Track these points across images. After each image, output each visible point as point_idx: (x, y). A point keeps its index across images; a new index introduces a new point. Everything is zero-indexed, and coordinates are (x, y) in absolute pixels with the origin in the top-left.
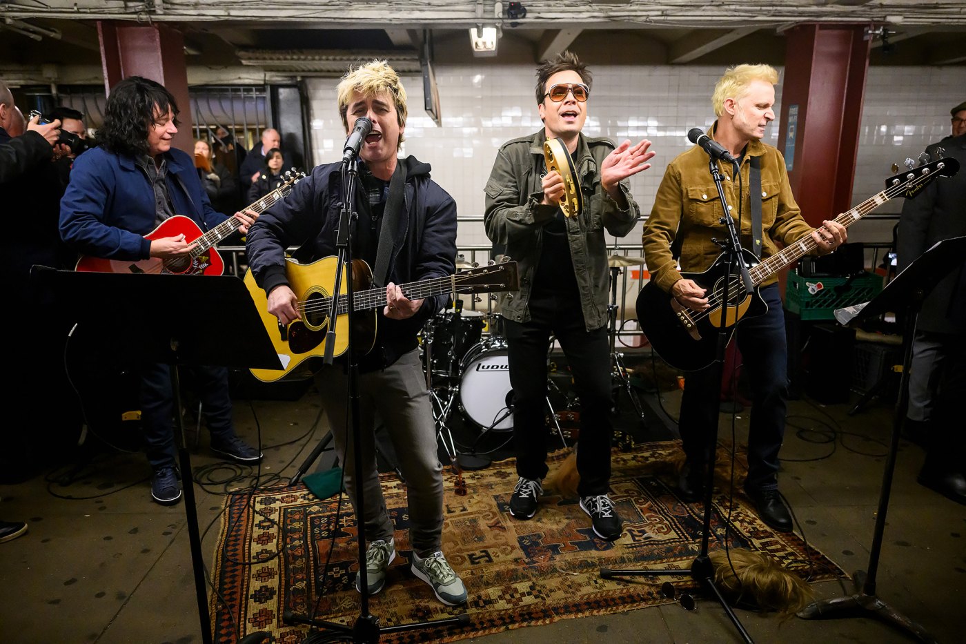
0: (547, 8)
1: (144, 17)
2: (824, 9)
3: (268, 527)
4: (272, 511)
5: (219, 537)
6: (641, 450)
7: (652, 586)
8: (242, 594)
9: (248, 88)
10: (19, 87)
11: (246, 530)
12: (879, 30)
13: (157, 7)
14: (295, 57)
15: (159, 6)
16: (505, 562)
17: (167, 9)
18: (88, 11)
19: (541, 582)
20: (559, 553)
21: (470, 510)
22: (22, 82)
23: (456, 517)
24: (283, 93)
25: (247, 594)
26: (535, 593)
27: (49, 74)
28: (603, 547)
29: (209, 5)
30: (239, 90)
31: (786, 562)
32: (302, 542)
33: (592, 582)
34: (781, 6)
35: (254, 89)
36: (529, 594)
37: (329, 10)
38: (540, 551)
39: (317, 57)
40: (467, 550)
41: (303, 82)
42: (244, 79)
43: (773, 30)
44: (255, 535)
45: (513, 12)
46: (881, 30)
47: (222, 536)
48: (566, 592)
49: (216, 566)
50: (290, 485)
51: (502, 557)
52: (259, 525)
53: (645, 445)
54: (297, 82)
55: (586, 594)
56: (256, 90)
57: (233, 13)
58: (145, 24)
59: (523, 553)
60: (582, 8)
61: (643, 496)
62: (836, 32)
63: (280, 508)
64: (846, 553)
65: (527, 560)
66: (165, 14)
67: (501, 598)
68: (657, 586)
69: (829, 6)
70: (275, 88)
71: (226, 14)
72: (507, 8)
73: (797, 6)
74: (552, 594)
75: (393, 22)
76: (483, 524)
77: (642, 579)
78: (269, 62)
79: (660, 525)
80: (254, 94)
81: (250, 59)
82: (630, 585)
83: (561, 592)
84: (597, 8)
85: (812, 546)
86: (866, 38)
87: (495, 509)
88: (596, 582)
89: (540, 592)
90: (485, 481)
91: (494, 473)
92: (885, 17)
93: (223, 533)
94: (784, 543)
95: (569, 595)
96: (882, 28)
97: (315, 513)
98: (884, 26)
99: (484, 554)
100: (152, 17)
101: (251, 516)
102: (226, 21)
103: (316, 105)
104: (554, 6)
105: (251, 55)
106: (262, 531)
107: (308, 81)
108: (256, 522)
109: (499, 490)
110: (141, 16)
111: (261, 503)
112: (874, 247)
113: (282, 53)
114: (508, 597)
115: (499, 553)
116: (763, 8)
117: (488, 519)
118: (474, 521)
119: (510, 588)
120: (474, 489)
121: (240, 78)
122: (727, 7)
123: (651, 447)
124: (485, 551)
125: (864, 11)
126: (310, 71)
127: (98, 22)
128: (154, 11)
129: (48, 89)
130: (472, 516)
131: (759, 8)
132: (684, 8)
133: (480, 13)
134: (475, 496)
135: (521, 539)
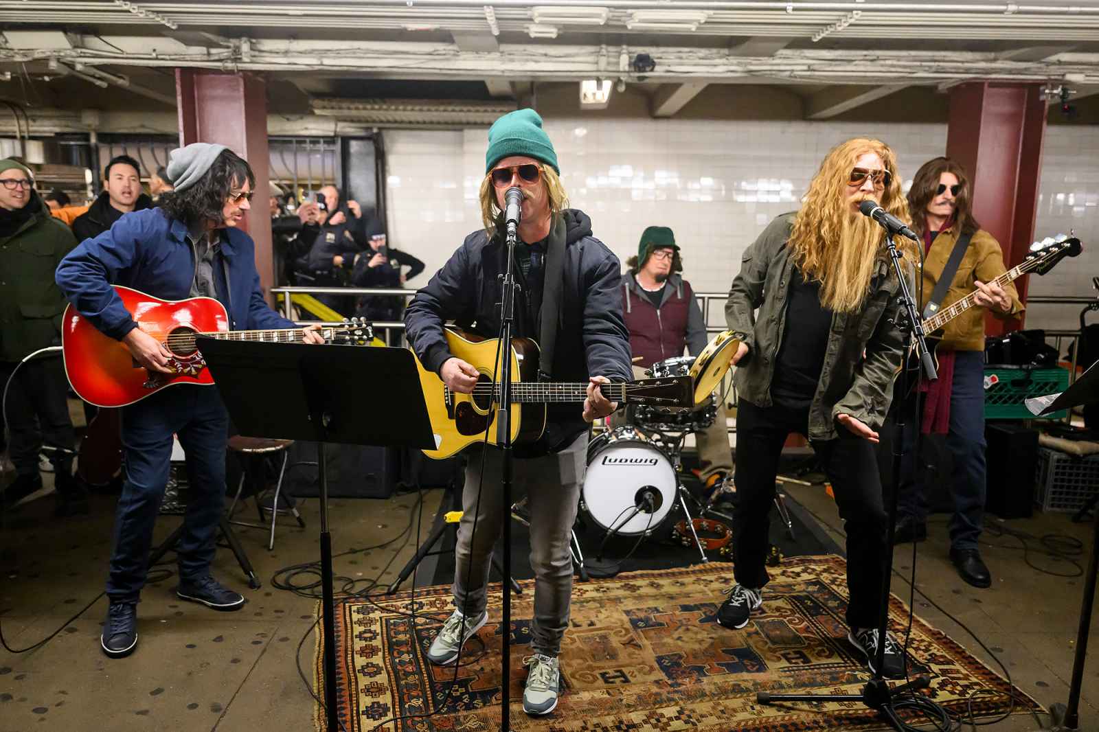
0: (678, 61)
1: (230, 65)
2: (994, 65)
3: (371, 639)
4: (371, 621)
5: (317, 648)
6: (790, 564)
7: (818, 713)
8: (352, 710)
9: (315, 140)
10: (52, 135)
11: (346, 641)
12: (1057, 89)
13: (243, 54)
14: (377, 107)
15: (246, 53)
16: (644, 683)
17: (254, 56)
18: (167, 57)
19: (690, 706)
20: (705, 675)
21: (598, 626)
22: (57, 130)
23: (583, 632)
24: (354, 146)
25: (358, 711)
26: (684, 717)
27: (90, 121)
28: (755, 669)
29: (301, 53)
30: (305, 142)
31: (971, 692)
32: (411, 656)
33: (748, 708)
34: (944, 61)
35: (322, 140)
36: (677, 718)
37: (435, 60)
38: (683, 672)
39: (401, 107)
40: (599, 668)
41: (379, 135)
42: (311, 129)
43: (935, 87)
44: (357, 648)
45: (641, 65)
46: (1060, 89)
47: (319, 646)
48: (719, 717)
49: (318, 678)
50: (389, 594)
51: (640, 678)
52: (360, 636)
53: (795, 559)
54: (373, 134)
55: (743, 721)
56: (325, 142)
57: (326, 61)
58: (231, 72)
59: (664, 674)
60: (718, 61)
61: (797, 615)
62: (1008, 91)
63: (381, 618)
64: (1039, 684)
65: (669, 682)
66: (252, 62)
67: (645, 722)
68: (824, 713)
69: (999, 62)
70: (346, 140)
71: (319, 63)
72: (633, 60)
73: (963, 62)
74: (704, 719)
75: (506, 74)
76: (615, 641)
77: (805, 707)
78: (346, 112)
79: (820, 648)
80: (321, 146)
81: (324, 108)
82: (793, 712)
83: (714, 717)
84: (735, 62)
85: (1000, 676)
86: (1042, 98)
87: (628, 625)
88: (752, 708)
89: (689, 717)
90: (613, 594)
91: (622, 586)
92: (1063, 75)
93: (320, 644)
94: (966, 672)
95: (723, 721)
96: (1061, 86)
97: (421, 625)
98: (1063, 84)
99: (618, 674)
100: (239, 65)
101: (349, 626)
102: (319, 70)
103: (392, 161)
104: (687, 58)
105: (326, 103)
106: (364, 643)
107: (384, 133)
108: (356, 633)
109: (630, 605)
110: (226, 64)
111: (358, 613)
112: (1056, 336)
113: (361, 103)
114: (653, 721)
115: (636, 673)
116: (924, 64)
117: (621, 636)
118: (604, 637)
119: (655, 713)
120: (600, 604)
121: (306, 129)
122: (882, 62)
123: (803, 561)
124: (620, 671)
125: (1040, 68)
126: (389, 122)
127: (176, 70)
128: (240, 59)
129: (86, 137)
130: (602, 632)
131: (918, 64)
132: (833, 63)
133: (603, 65)
134: (602, 610)
135: (659, 660)
